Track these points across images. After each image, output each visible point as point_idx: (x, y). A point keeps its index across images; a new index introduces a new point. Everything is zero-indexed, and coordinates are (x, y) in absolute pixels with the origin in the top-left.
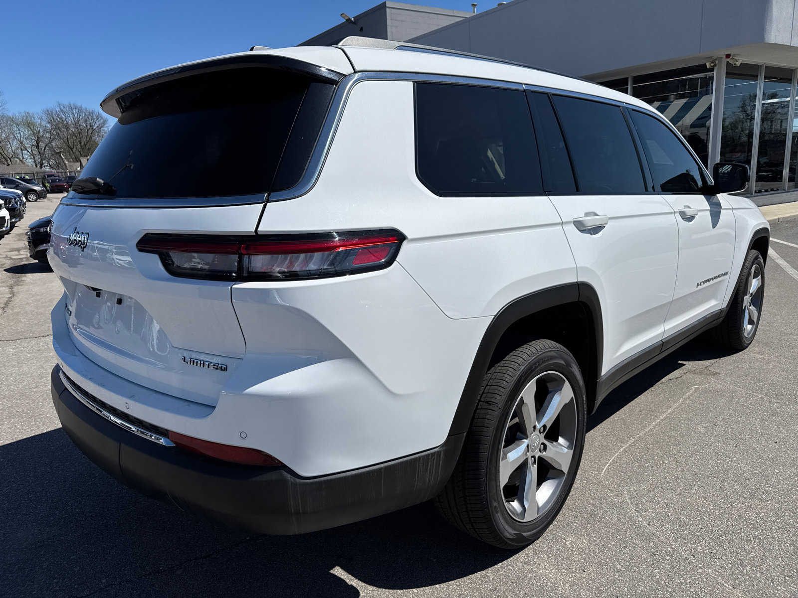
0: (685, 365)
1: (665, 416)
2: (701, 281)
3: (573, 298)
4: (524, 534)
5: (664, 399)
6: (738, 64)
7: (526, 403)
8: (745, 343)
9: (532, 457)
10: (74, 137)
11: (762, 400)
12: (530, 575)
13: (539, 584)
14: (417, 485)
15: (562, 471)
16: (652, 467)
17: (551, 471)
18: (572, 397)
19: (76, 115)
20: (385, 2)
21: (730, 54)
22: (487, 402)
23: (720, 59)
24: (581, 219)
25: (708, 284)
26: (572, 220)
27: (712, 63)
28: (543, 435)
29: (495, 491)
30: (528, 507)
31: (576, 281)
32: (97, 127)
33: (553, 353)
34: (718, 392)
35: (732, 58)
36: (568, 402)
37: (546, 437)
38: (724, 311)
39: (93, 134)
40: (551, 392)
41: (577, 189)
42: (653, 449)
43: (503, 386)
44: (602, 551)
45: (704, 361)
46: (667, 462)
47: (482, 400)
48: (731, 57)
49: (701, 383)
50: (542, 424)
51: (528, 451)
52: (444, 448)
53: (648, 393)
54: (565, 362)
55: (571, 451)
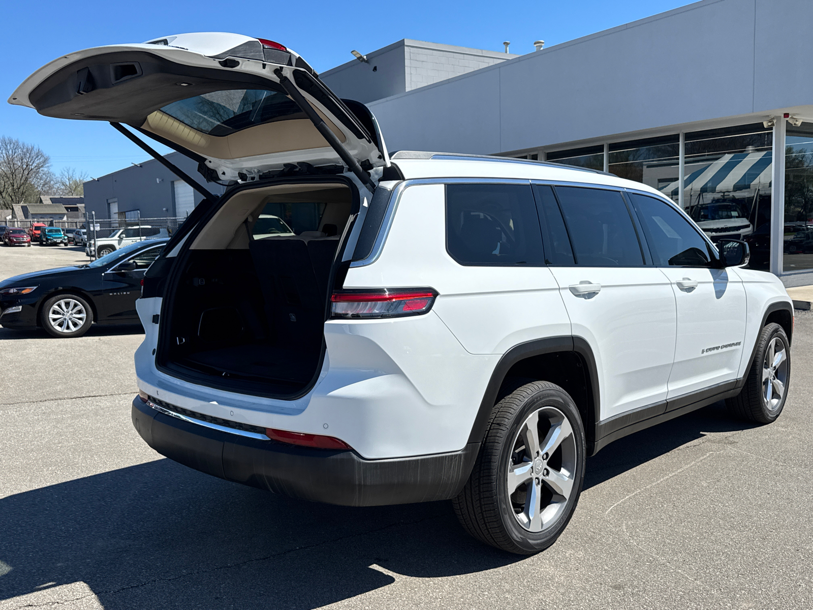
0: (705, 435)
1: (674, 474)
2: (707, 348)
3: (568, 348)
4: (530, 541)
5: (677, 461)
6: (799, 124)
7: (530, 430)
8: (768, 415)
9: (537, 478)
10: (5, 178)
11: (770, 463)
12: (533, 571)
13: (540, 576)
14: (443, 478)
15: (563, 496)
16: (651, 509)
17: (554, 496)
18: (571, 433)
19: (10, 152)
20: (404, 40)
21: (788, 114)
22: (498, 424)
23: (778, 118)
24: (576, 286)
25: (715, 351)
26: (568, 287)
27: (770, 122)
28: (546, 461)
29: (503, 495)
30: (533, 519)
31: (571, 334)
32: (36, 167)
33: (552, 392)
34: (730, 457)
35: (792, 118)
36: (567, 436)
37: (548, 464)
38: (740, 380)
39: (30, 175)
40: (553, 426)
41: (575, 262)
42: (656, 497)
43: (510, 412)
44: (595, 559)
45: (726, 433)
46: (665, 506)
47: (494, 422)
48: (790, 116)
49: (718, 450)
50: (545, 451)
51: (533, 472)
52: (464, 452)
53: (663, 457)
54: (563, 400)
55: (571, 480)
